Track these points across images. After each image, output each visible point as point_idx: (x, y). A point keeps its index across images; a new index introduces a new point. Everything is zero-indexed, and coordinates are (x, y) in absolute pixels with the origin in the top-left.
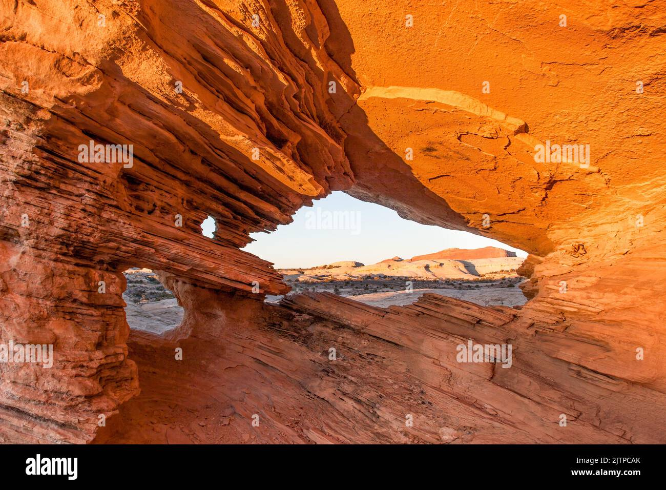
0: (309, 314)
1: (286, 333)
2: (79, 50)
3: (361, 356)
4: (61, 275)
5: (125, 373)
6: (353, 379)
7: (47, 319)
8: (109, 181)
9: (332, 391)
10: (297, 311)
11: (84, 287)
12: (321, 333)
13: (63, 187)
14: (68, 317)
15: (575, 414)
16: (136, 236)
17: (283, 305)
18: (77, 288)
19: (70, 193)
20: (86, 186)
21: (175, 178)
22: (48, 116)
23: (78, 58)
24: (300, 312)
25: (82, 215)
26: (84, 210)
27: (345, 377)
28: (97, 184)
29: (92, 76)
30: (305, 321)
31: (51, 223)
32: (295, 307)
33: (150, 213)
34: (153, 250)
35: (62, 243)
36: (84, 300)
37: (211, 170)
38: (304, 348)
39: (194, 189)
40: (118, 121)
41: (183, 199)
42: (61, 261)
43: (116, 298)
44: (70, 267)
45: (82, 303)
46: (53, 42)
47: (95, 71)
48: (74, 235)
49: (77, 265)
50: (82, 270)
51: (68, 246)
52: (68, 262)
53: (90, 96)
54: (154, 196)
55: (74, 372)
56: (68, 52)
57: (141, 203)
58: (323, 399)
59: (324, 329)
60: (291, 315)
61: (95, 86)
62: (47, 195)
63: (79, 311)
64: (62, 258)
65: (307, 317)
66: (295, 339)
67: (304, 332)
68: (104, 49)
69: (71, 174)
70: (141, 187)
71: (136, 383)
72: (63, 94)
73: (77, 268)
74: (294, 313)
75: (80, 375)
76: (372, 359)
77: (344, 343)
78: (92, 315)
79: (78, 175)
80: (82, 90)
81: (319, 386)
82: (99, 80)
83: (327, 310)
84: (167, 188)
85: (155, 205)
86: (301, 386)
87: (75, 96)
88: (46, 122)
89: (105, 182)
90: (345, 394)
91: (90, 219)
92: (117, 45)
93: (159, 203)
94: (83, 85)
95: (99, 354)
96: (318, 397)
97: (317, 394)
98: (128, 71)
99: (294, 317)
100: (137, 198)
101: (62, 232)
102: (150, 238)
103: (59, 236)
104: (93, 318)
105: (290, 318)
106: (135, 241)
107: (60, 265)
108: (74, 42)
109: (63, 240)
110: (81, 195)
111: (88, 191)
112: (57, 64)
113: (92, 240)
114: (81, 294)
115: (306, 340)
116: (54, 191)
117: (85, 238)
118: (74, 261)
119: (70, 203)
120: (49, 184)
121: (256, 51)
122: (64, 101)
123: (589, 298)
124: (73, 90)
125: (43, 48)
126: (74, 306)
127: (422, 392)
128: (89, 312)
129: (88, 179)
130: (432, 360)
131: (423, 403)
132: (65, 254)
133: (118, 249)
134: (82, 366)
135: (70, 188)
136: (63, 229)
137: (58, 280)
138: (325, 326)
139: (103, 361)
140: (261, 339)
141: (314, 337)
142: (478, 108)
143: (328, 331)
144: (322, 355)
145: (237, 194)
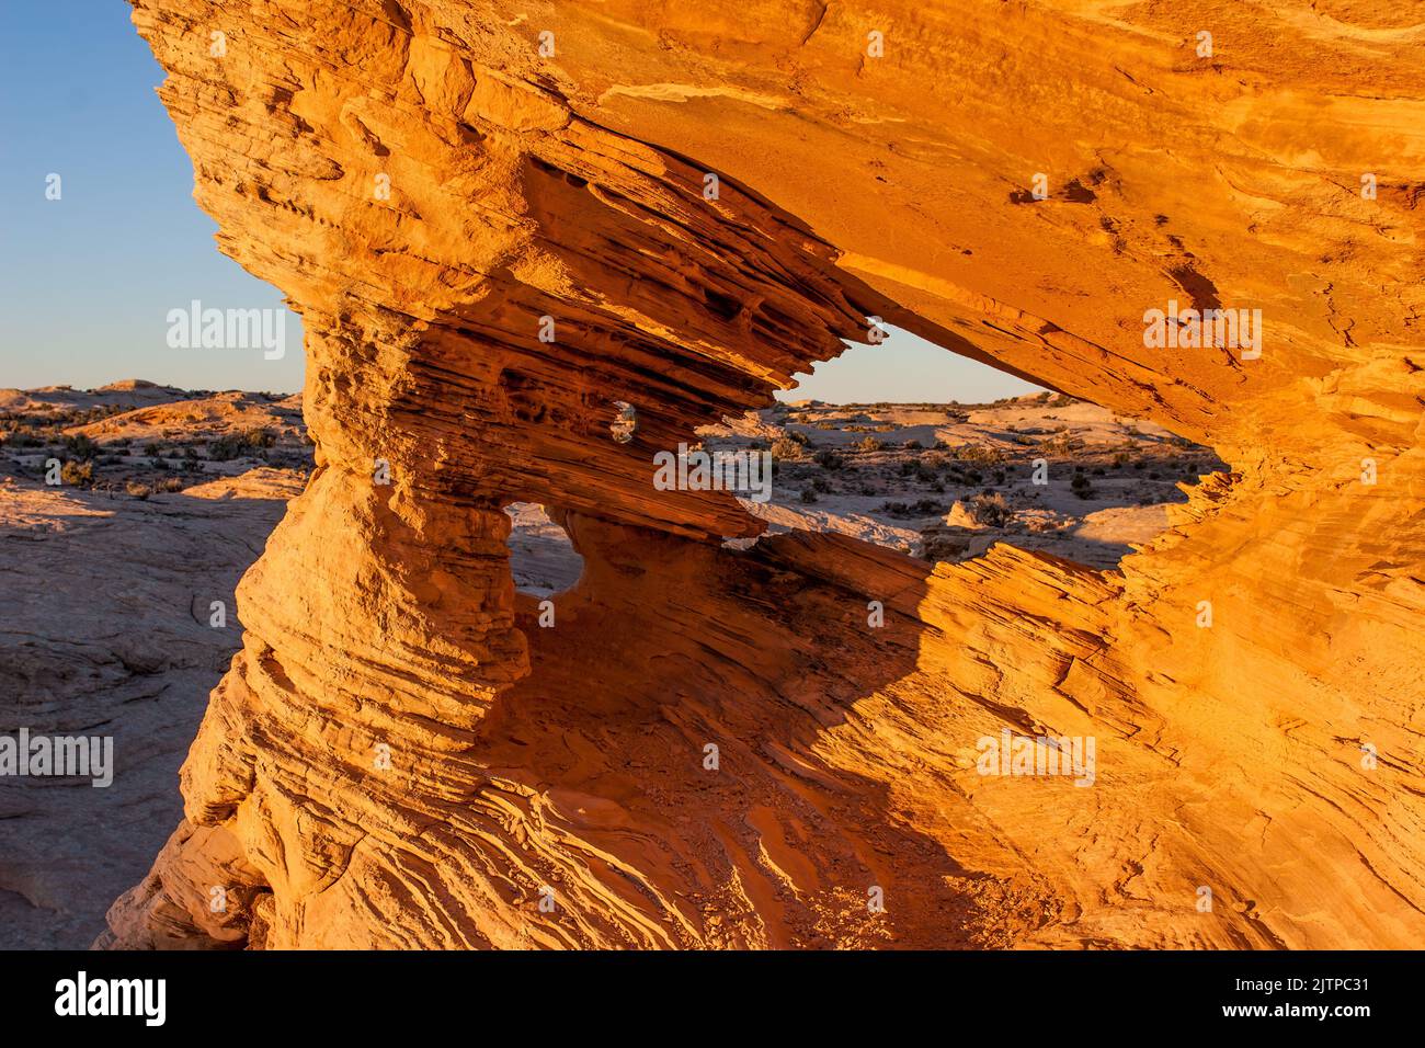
0: (797, 572)
1: (756, 603)
2: (466, 261)
3: (877, 646)
4: (442, 519)
5: (515, 645)
6: (852, 679)
7: (429, 572)
8: (488, 388)
9: (817, 696)
10: (776, 565)
11: (467, 533)
12: (816, 605)
13: (437, 406)
14: (448, 570)
15: (1129, 730)
16: (524, 465)
17: (752, 553)
18: (458, 533)
19: (446, 414)
20: (464, 402)
21: (569, 367)
22: (425, 328)
23: (464, 269)
24: (785, 566)
25: (463, 442)
26: (464, 436)
27: (841, 677)
28: (475, 397)
29: (480, 285)
30: (791, 583)
31: (430, 455)
32: (775, 559)
33: (539, 419)
34: (547, 481)
35: (441, 480)
36: (468, 549)
37: (626, 345)
38: (785, 631)
39: (598, 374)
40: (504, 320)
41: (583, 395)
42: (441, 502)
43: (501, 545)
44: (451, 509)
45: (464, 553)
46: (437, 254)
47: (484, 281)
48: (455, 469)
49: (457, 505)
50: (462, 512)
51: (447, 481)
52: (448, 503)
53: (476, 305)
54: (543, 396)
55: (464, 635)
56: (454, 263)
57: (524, 406)
58: (801, 708)
59: (822, 599)
60: (767, 572)
61: (484, 293)
62: (422, 419)
63: (460, 562)
64: (442, 497)
65: (794, 577)
66: (771, 614)
67: (787, 603)
68: (495, 259)
69: (445, 388)
70: (525, 385)
71: (525, 659)
72: (446, 306)
73: (458, 510)
74: (771, 569)
75: (470, 640)
76: (895, 651)
77: (852, 623)
78: (474, 568)
79: (455, 388)
80: (467, 300)
81: (798, 687)
82: (487, 288)
83: (826, 567)
84: (559, 383)
85: (544, 409)
86: (771, 687)
87: (459, 306)
88: (421, 333)
89: (483, 391)
90: (835, 701)
91: (472, 447)
92: (510, 253)
93: (550, 406)
94: (469, 294)
95: (484, 617)
96: (794, 705)
97: (792, 699)
98: (520, 275)
99: (771, 575)
100: (520, 399)
101: (441, 466)
102: (543, 465)
103: (439, 471)
104: (475, 572)
105: (764, 578)
106: (524, 470)
107: (439, 506)
108: (463, 253)
109: (442, 477)
110: (460, 415)
111: (466, 408)
112: (441, 277)
113: (474, 473)
114: (462, 541)
115: (789, 617)
116: (429, 414)
117: (467, 470)
118: (454, 501)
119: (449, 428)
120: (423, 406)
122: (445, 312)
124: (456, 300)
125: (426, 260)
126: (454, 555)
127: (950, 702)
128: (472, 564)
129: (465, 392)
130: (975, 654)
131: (946, 716)
132: (443, 493)
133: (504, 482)
134: (470, 629)
135: (445, 408)
136: (443, 462)
137: (439, 524)
138: (824, 593)
139: (491, 626)
140: (711, 610)
141: (803, 612)
143: (828, 601)
144: (814, 642)
145: (669, 374)
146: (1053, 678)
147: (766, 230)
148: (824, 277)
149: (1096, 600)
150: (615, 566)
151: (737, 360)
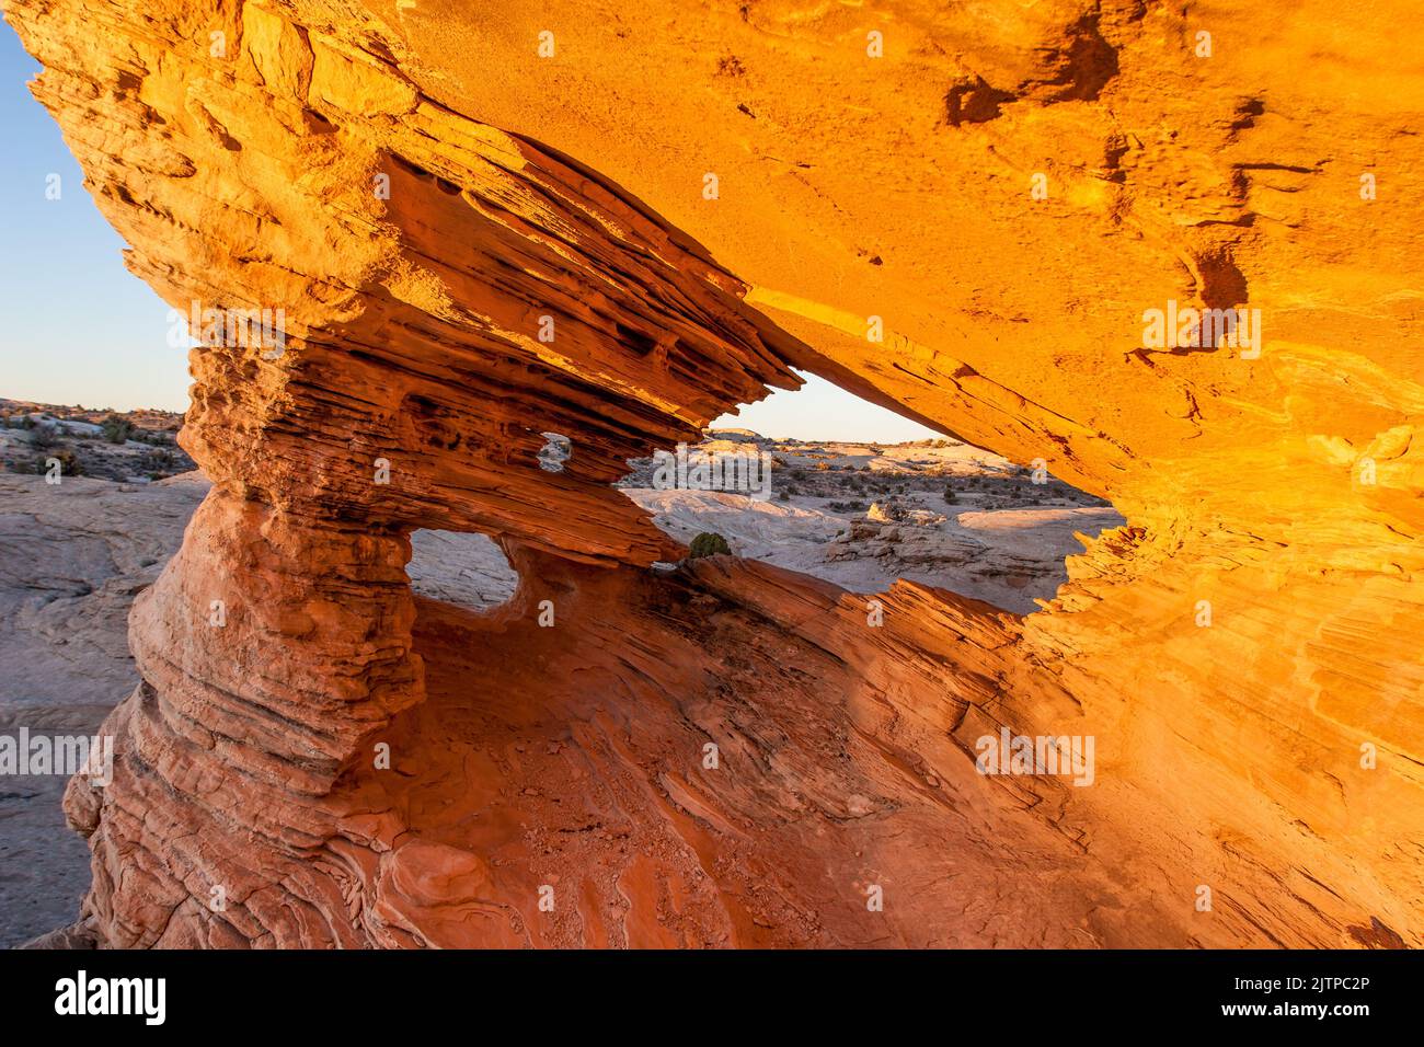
0: (714, 595)
1: (675, 622)
2: (334, 273)
3: (781, 672)
4: (321, 546)
5: (404, 672)
6: (754, 706)
7: (304, 601)
8: (387, 414)
9: (719, 721)
10: (696, 588)
11: (352, 561)
12: (729, 627)
13: (324, 430)
14: (330, 598)
15: (1029, 800)
16: (420, 492)
17: (676, 577)
18: (343, 560)
19: (334, 438)
20: (355, 426)
21: (487, 397)
22: (303, 346)
23: (333, 282)
24: (702, 589)
25: (347, 468)
26: (351, 461)
27: (744, 703)
28: (370, 421)
29: (352, 301)
30: (708, 605)
31: (309, 481)
32: (694, 582)
33: (453, 446)
34: (446, 510)
35: (323, 506)
36: (352, 577)
37: (548, 378)
38: (699, 650)
39: (521, 406)
40: (393, 343)
41: (502, 425)
42: (322, 528)
43: (396, 572)
44: (332, 536)
45: (349, 581)
46: (303, 265)
47: (356, 297)
48: (338, 495)
49: (343, 532)
50: (349, 539)
51: (330, 508)
52: (330, 530)
53: (351, 323)
54: (457, 424)
55: (334, 670)
56: (322, 276)
57: (438, 433)
58: (705, 732)
59: (734, 623)
60: (687, 593)
61: (358, 311)
62: (304, 442)
63: (345, 590)
64: (324, 524)
65: (711, 600)
66: (687, 633)
67: (703, 623)
68: (363, 272)
69: (335, 411)
70: (438, 412)
71: (420, 686)
72: (319, 323)
73: (341, 536)
74: (691, 591)
75: (342, 675)
76: (798, 678)
77: (760, 647)
78: (362, 596)
79: (347, 412)
80: (342, 317)
81: (703, 711)
82: (362, 305)
83: (739, 593)
84: (474, 412)
85: (459, 436)
86: (680, 708)
87: (334, 324)
88: (300, 352)
89: (381, 416)
90: (737, 728)
91: (359, 473)
92: (380, 265)
93: (464, 434)
94: (342, 311)
95: (368, 648)
96: (699, 728)
97: (696, 722)
98: (397, 291)
99: (691, 597)
100: (435, 426)
101: (321, 492)
102: (442, 493)
103: (318, 497)
104: (363, 600)
105: (684, 599)
106: (420, 498)
107: (320, 533)
108: (327, 264)
109: (324, 502)
110: (348, 440)
111: (357, 433)
112: (309, 290)
113: (361, 499)
114: (346, 569)
115: (704, 636)
116: (313, 437)
117: (353, 498)
118: (337, 526)
119: (332, 452)
120: (307, 429)
121: (567, 257)
122: (321, 330)
123: (1066, 631)
124: (330, 318)
125: (292, 271)
126: (339, 584)
127: (846, 740)
128: (358, 592)
129: (358, 416)
130: (873, 692)
131: (841, 755)
132: (327, 519)
133: (397, 509)
134: (345, 663)
135: (333, 431)
136: (323, 488)
137: (318, 552)
138: (736, 617)
139: (374, 657)
140: (633, 629)
141: (717, 633)
142: (891, 341)
143: (739, 625)
144: (725, 663)
145: (595, 408)
146: (949, 725)
147: (665, 256)
148: (737, 317)
149: (993, 646)
150: (548, 583)
151: (643, 395)
